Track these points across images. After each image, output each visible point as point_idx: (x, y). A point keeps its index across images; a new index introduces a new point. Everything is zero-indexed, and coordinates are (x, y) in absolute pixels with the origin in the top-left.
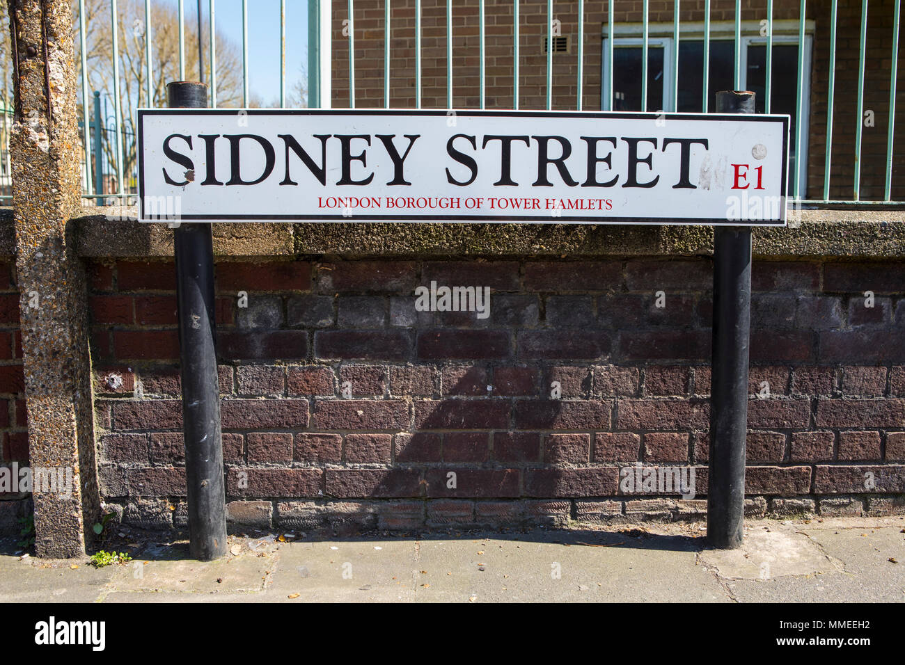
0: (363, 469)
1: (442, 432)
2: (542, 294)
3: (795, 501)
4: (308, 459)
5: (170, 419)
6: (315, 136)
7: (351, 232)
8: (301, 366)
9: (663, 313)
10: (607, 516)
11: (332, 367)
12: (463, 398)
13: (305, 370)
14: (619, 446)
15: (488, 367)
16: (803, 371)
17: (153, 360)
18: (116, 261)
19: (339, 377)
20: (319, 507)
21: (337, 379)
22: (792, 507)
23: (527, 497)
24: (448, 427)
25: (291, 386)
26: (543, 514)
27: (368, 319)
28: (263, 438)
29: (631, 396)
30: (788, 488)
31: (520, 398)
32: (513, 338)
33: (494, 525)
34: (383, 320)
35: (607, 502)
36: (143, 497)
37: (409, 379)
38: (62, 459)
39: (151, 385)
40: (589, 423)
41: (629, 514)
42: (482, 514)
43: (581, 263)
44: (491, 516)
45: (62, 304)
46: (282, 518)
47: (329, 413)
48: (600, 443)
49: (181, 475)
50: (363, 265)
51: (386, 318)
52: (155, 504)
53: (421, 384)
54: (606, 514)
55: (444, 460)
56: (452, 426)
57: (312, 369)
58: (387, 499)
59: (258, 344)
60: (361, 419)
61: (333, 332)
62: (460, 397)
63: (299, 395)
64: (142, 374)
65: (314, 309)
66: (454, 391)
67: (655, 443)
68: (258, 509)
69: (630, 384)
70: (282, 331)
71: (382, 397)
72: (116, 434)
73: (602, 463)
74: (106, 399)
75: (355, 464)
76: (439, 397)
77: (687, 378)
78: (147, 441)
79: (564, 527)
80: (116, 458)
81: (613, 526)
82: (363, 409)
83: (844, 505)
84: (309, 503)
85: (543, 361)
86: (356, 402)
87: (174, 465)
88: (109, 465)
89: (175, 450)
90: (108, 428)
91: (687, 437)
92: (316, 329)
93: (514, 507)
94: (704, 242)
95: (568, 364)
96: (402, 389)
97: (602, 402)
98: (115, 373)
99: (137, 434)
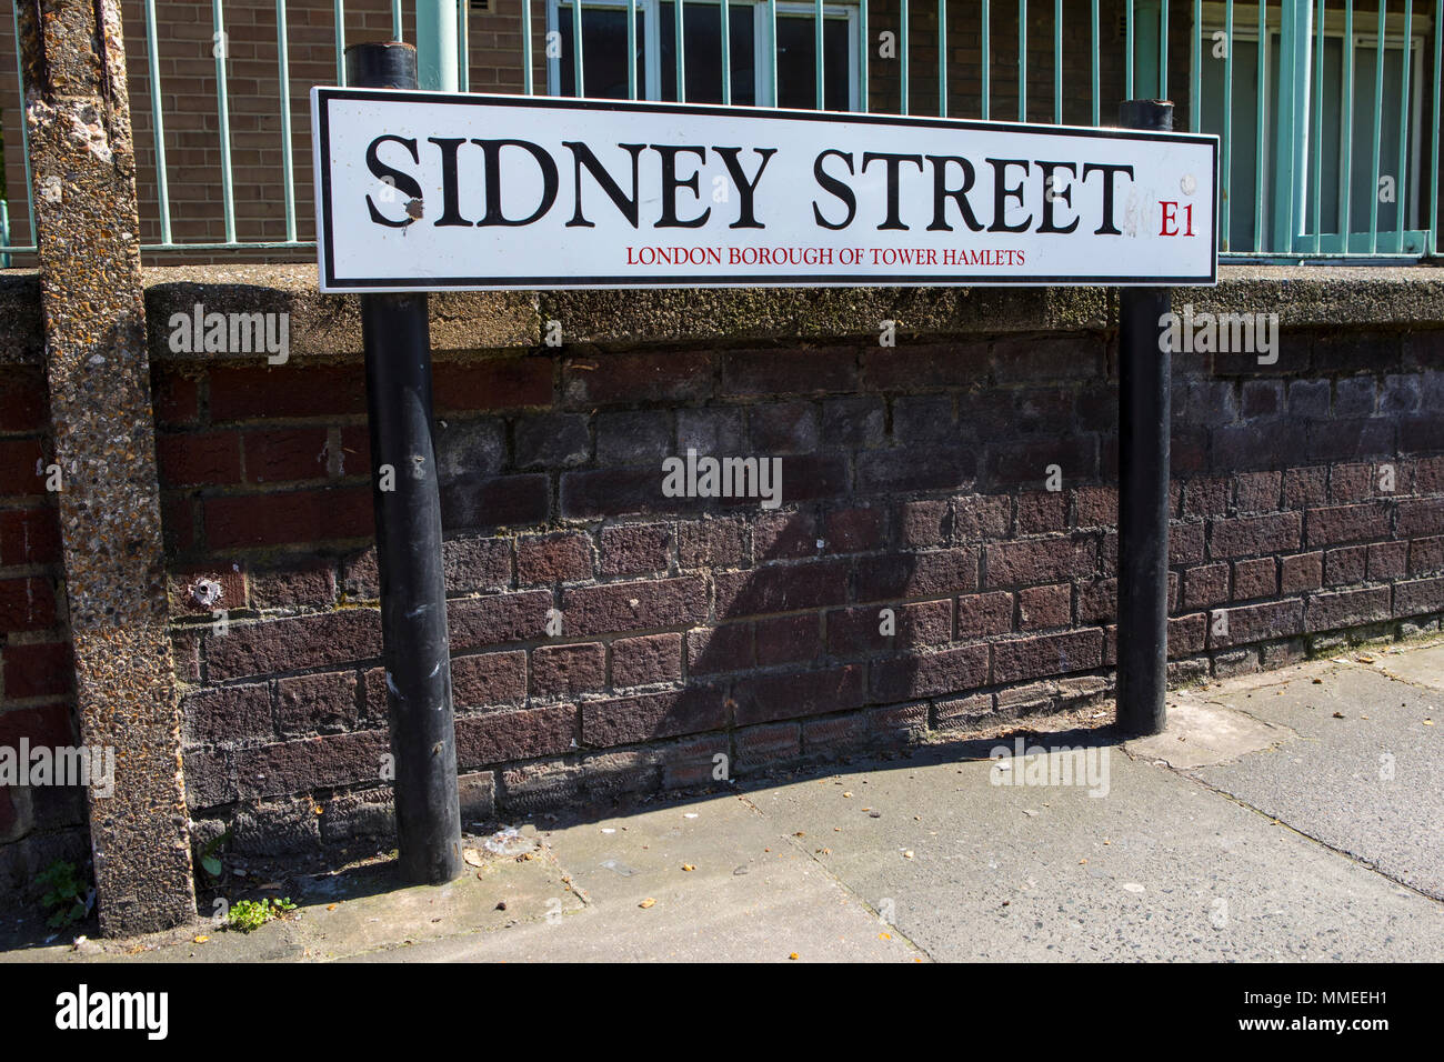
0: (639, 694)
1: (753, 619)
2: (886, 394)
3: (1189, 662)
4: (552, 691)
5: (313, 650)
6: (621, 145)
7: (630, 305)
8: (540, 534)
9: (1038, 415)
10: (974, 718)
11: (589, 531)
12: (784, 562)
13: (547, 541)
14: (989, 613)
15: (817, 511)
16: (1196, 485)
17: (280, 546)
18: (208, 368)
19: (599, 547)
20: (571, 768)
21: (596, 551)
22: (1185, 672)
23: (870, 705)
24: (764, 611)
25: (523, 570)
26: (893, 728)
27: (644, 448)
28: (477, 664)
29: (1002, 538)
30: (1182, 646)
31: (860, 555)
32: (850, 464)
33: (829, 755)
34: (666, 449)
35: (975, 697)
36: (265, 799)
37: (706, 541)
38: (151, 745)
39: (278, 592)
40: (951, 582)
41: (1002, 711)
42: (812, 740)
43: (938, 346)
44: (825, 743)
45: (144, 452)
46: (511, 797)
47: (585, 609)
48: (965, 611)
49: (335, 748)
50: (634, 360)
51: (670, 445)
52: (288, 808)
53: (724, 547)
54: (973, 714)
55: (758, 664)
56: (770, 609)
57: (557, 538)
58: (675, 738)
59: (467, 502)
60: (635, 613)
61: (590, 472)
62: (780, 561)
63: (536, 585)
64: (257, 571)
65: (559, 436)
66: (771, 554)
67: (1032, 603)
68: (471, 786)
69: (1000, 520)
70: (506, 477)
71: (666, 573)
72: (211, 689)
73: (967, 640)
74: (191, 626)
75: (628, 689)
76: (749, 564)
77: (1068, 506)
78: (270, 695)
79: (923, 742)
80: (211, 733)
81: (984, 731)
82: (638, 596)
83: (1240, 660)
84: (556, 764)
85: (892, 495)
86: (628, 586)
87: (321, 731)
88: (199, 749)
89: (323, 705)
90: (196, 681)
91: (1069, 590)
92: (563, 469)
93: (856, 723)
94: (1096, 310)
95: (922, 497)
96: (697, 557)
97: (966, 550)
98: (208, 577)
99: (251, 685)
